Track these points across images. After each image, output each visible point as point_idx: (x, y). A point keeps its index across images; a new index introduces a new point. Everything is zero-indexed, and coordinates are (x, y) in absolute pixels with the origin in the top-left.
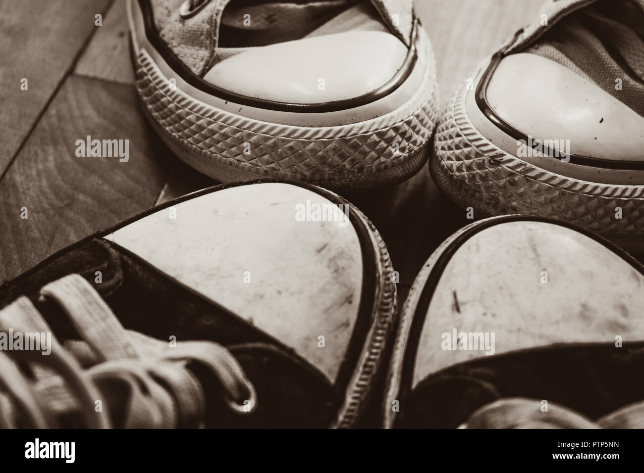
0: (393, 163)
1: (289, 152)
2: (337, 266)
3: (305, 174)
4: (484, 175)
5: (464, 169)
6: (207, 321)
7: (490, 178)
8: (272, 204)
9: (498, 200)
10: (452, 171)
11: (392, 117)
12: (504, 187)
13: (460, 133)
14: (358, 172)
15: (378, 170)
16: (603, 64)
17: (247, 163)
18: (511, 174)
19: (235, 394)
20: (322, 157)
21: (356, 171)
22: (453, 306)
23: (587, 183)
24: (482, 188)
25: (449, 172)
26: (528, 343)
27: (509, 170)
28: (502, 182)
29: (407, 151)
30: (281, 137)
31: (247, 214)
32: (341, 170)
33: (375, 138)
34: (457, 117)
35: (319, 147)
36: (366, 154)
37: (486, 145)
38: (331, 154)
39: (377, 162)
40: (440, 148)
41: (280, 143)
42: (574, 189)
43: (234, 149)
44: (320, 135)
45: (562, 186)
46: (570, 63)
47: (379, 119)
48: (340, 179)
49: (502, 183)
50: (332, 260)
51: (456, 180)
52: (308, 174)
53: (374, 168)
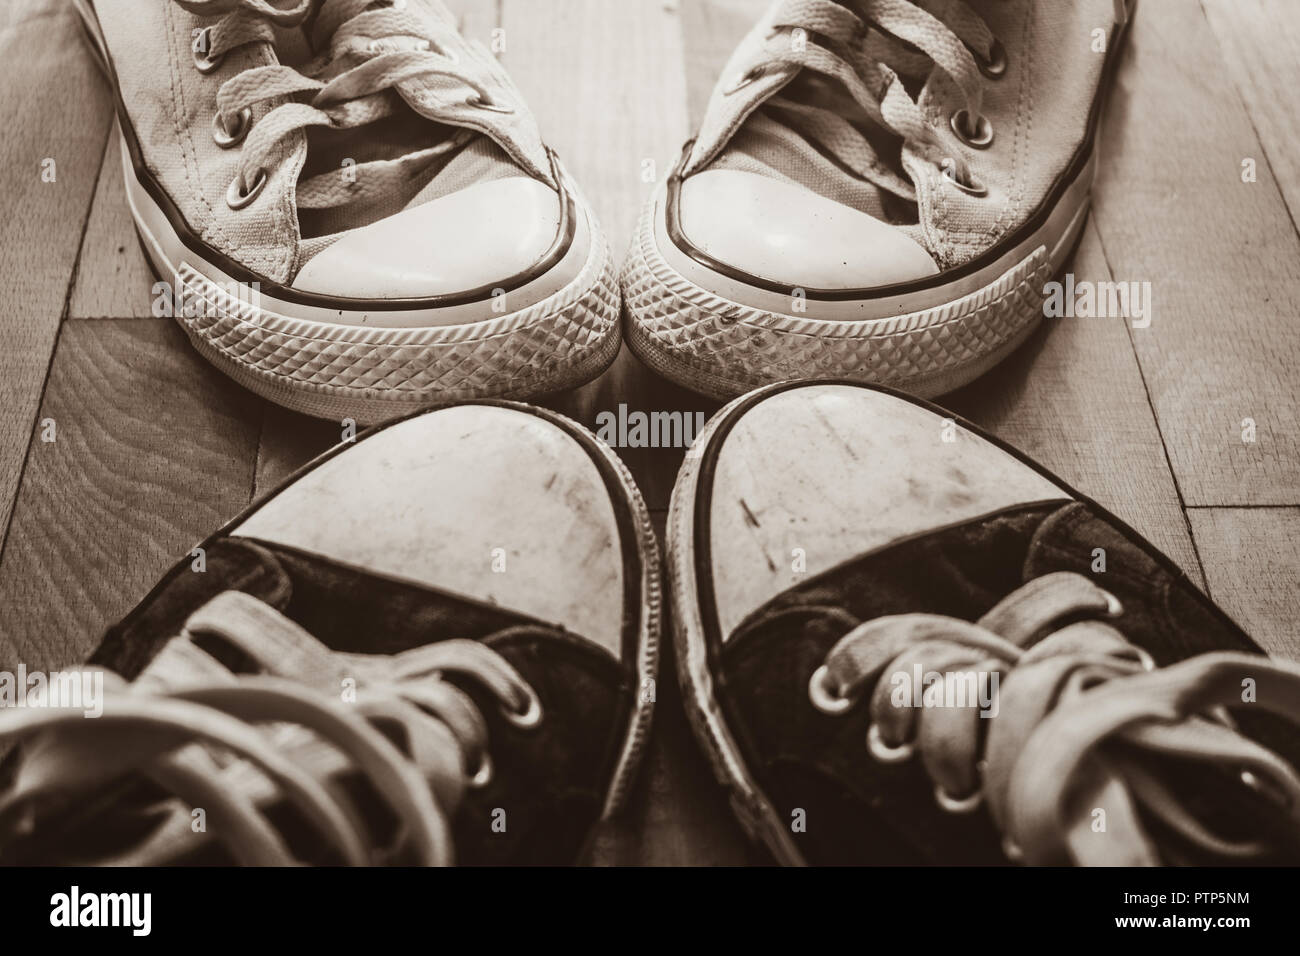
0: (591, 349)
1: (453, 363)
2: (578, 500)
3: (480, 387)
4: (717, 340)
5: (687, 338)
6: (431, 615)
7: (727, 343)
8: (463, 437)
9: (744, 369)
10: (670, 344)
11: (576, 288)
12: (748, 351)
13: (669, 290)
14: (550, 371)
15: (575, 362)
16: (813, 166)
17: (394, 390)
18: (754, 332)
19: (514, 702)
20: (501, 360)
21: (548, 369)
22: (746, 520)
23: (852, 323)
24: (719, 358)
25: (666, 346)
26: (863, 546)
27: (752, 327)
28: (744, 345)
29: (603, 329)
30: (436, 344)
31: (432, 457)
32: (528, 373)
33: (563, 320)
34: (656, 271)
35: (492, 347)
36: (555, 344)
37: (711, 299)
38: (511, 353)
39: (571, 352)
40: (642, 316)
41: (437, 353)
42: (839, 334)
43: (369, 375)
44: (490, 331)
45: (822, 334)
46: (775, 172)
47: (561, 293)
48: (529, 385)
49: (746, 346)
50: (569, 494)
51: (678, 354)
52: (484, 386)
53: (569, 360)
